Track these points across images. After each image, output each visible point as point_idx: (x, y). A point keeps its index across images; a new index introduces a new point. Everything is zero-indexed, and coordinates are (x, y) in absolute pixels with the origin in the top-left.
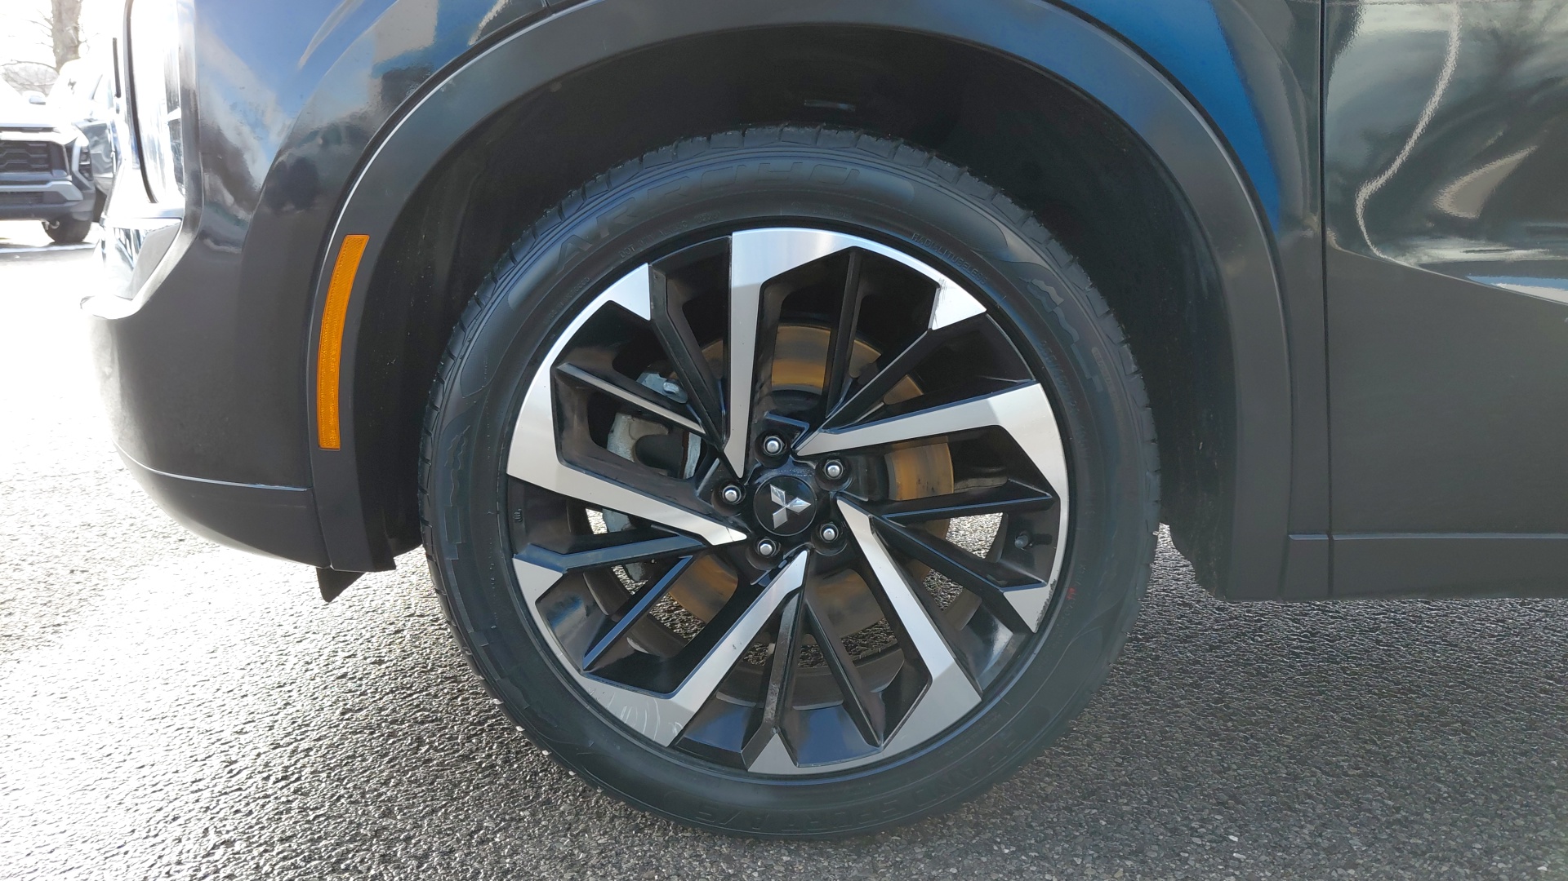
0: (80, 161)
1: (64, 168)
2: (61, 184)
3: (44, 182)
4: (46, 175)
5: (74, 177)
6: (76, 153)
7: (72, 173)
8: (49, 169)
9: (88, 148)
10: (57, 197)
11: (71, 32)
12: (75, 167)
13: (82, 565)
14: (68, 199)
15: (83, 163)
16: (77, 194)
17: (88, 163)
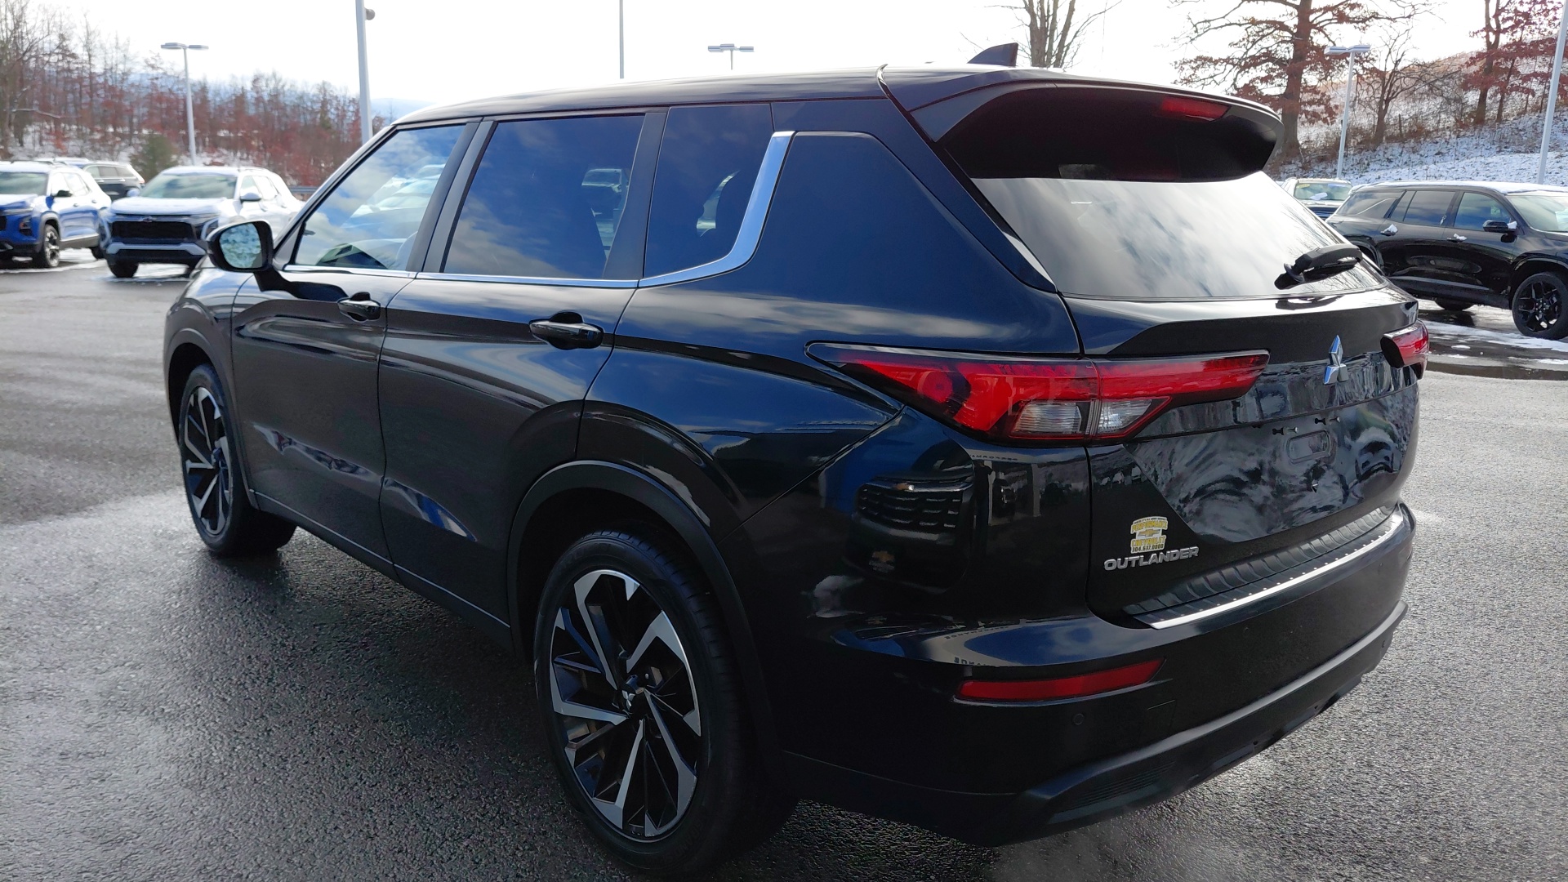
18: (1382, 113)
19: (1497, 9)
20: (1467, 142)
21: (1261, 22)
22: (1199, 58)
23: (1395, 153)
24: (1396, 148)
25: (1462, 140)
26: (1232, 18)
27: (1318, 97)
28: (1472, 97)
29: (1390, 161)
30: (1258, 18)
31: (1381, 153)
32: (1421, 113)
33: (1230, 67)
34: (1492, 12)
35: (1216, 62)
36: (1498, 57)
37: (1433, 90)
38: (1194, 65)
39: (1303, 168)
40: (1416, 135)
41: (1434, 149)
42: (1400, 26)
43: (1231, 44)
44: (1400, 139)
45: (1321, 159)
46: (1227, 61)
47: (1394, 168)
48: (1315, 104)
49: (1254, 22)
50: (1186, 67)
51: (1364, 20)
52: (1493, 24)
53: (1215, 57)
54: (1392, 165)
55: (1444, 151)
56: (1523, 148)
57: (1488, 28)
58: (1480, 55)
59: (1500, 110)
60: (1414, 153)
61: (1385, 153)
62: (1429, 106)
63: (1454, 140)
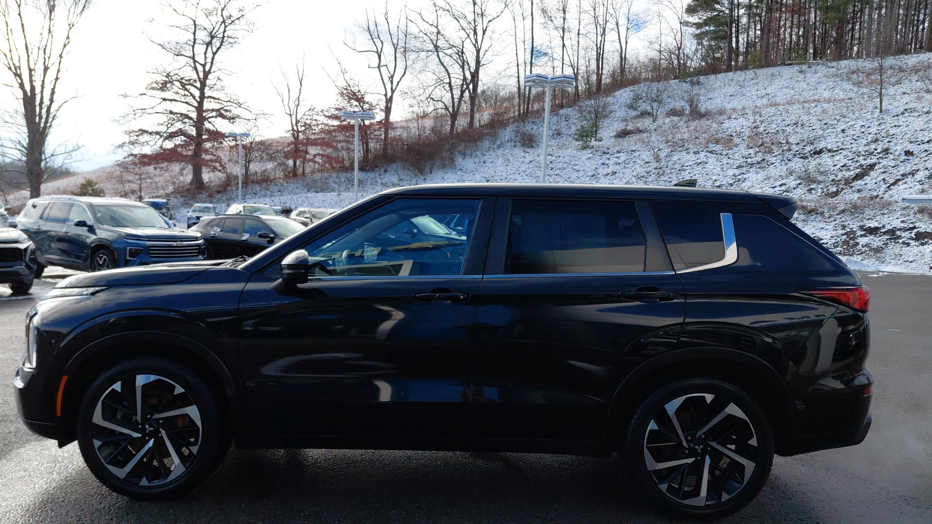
0: (31, 255)
1: (22, 260)
2: (21, 268)
3: (12, 267)
4: (13, 263)
5: (27, 264)
6: (29, 252)
7: (25, 262)
8: (15, 261)
9: (34, 249)
10: (17, 273)
11: (38, 155)
12: (27, 259)
13: (8, 443)
14: (23, 274)
15: (32, 257)
16: (27, 272)
17: (33, 257)
18: (247, 169)
19: (296, 121)
20: (291, 186)
21: (177, 113)
22: (141, 130)
23: (257, 190)
24: (257, 188)
25: (289, 184)
26: (157, 109)
27: (215, 158)
28: (290, 162)
29: (256, 194)
30: (174, 111)
31: (250, 190)
32: (267, 169)
33: (158, 137)
34: (294, 123)
35: (151, 133)
36: (299, 144)
37: (272, 158)
38: (137, 134)
39: (210, 196)
40: (265, 181)
41: (276, 189)
42: (252, 123)
43: (159, 124)
44: (258, 182)
45: (219, 192)
46: (157, 133)
47: (259, 198)
48: (213, 161)
49: (171, 112)
50: (132, 134)
51: (233, 118)
52: (295, 128)
53: (150, 131)
54: (257, 196)
55: (282, 190)
56: (319, 190)
57: (293, 130)
58: (292, 143)
59: (304, 170)
60: (267, 190)
61: (252, 190)
62: (270, 165)
63: (285, 184)
